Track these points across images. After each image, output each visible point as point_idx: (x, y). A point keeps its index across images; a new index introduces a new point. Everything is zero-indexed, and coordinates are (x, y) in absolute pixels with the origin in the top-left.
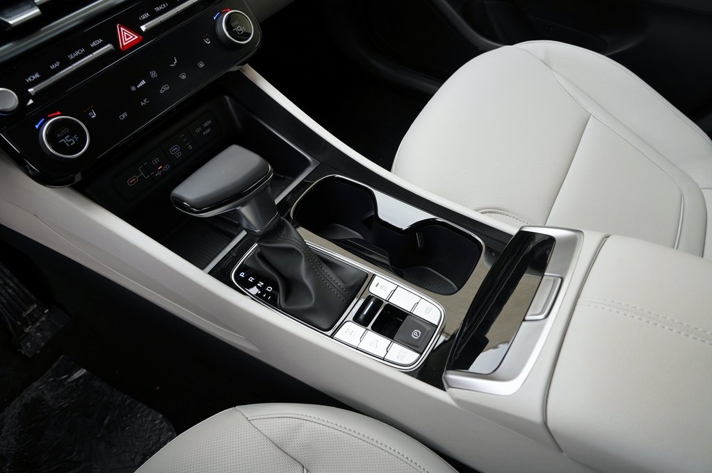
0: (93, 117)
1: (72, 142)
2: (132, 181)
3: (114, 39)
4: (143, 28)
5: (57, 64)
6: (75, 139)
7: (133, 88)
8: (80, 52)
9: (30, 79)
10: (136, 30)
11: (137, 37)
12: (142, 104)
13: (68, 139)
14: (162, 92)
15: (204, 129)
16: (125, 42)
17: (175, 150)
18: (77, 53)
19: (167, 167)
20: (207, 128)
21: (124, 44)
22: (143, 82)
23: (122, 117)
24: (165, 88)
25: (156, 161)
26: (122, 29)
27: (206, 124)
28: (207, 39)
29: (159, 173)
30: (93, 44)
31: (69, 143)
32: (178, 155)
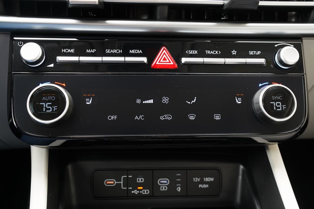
0: (88, 103)
1: (49, 109)
2: (110, 182)
3: (152, 56)
4: (184, 60)
5: (93, 51)
6: (53, 109)
7: (138, 101)
8: (118, 51)
9: (65, 51)
10: (177, 59)
11: (172, 63)
12: (136, 118)
13: (49, 105)
14: (162, 118)
15: (202, 182)
16: (159, 62)
17: (164, 183)
18: (115, 51)
19: (146, 192)
20: (206, 183)
21: (157, 63)
22: (151, 101)
23: (110, 118)
24: (168, 117)
25: (140, 180)
26: (164, 51)
27: (207, 179)
28: (240, 99)
29: (136, 192)
30: (132, 51)
31: (46, 109)
32: (164, 188)
